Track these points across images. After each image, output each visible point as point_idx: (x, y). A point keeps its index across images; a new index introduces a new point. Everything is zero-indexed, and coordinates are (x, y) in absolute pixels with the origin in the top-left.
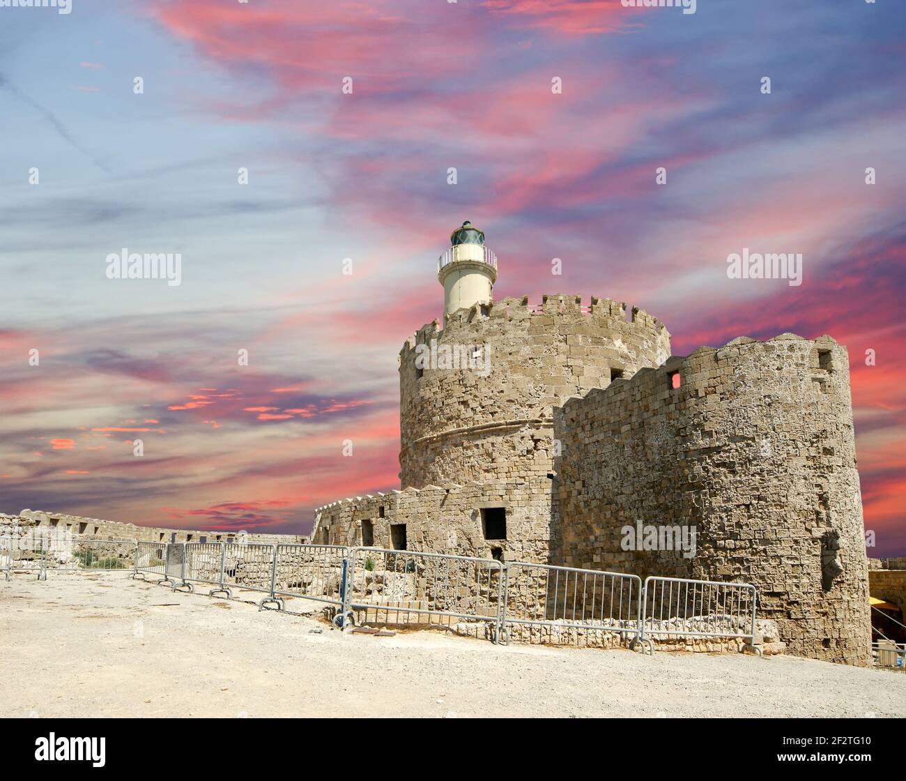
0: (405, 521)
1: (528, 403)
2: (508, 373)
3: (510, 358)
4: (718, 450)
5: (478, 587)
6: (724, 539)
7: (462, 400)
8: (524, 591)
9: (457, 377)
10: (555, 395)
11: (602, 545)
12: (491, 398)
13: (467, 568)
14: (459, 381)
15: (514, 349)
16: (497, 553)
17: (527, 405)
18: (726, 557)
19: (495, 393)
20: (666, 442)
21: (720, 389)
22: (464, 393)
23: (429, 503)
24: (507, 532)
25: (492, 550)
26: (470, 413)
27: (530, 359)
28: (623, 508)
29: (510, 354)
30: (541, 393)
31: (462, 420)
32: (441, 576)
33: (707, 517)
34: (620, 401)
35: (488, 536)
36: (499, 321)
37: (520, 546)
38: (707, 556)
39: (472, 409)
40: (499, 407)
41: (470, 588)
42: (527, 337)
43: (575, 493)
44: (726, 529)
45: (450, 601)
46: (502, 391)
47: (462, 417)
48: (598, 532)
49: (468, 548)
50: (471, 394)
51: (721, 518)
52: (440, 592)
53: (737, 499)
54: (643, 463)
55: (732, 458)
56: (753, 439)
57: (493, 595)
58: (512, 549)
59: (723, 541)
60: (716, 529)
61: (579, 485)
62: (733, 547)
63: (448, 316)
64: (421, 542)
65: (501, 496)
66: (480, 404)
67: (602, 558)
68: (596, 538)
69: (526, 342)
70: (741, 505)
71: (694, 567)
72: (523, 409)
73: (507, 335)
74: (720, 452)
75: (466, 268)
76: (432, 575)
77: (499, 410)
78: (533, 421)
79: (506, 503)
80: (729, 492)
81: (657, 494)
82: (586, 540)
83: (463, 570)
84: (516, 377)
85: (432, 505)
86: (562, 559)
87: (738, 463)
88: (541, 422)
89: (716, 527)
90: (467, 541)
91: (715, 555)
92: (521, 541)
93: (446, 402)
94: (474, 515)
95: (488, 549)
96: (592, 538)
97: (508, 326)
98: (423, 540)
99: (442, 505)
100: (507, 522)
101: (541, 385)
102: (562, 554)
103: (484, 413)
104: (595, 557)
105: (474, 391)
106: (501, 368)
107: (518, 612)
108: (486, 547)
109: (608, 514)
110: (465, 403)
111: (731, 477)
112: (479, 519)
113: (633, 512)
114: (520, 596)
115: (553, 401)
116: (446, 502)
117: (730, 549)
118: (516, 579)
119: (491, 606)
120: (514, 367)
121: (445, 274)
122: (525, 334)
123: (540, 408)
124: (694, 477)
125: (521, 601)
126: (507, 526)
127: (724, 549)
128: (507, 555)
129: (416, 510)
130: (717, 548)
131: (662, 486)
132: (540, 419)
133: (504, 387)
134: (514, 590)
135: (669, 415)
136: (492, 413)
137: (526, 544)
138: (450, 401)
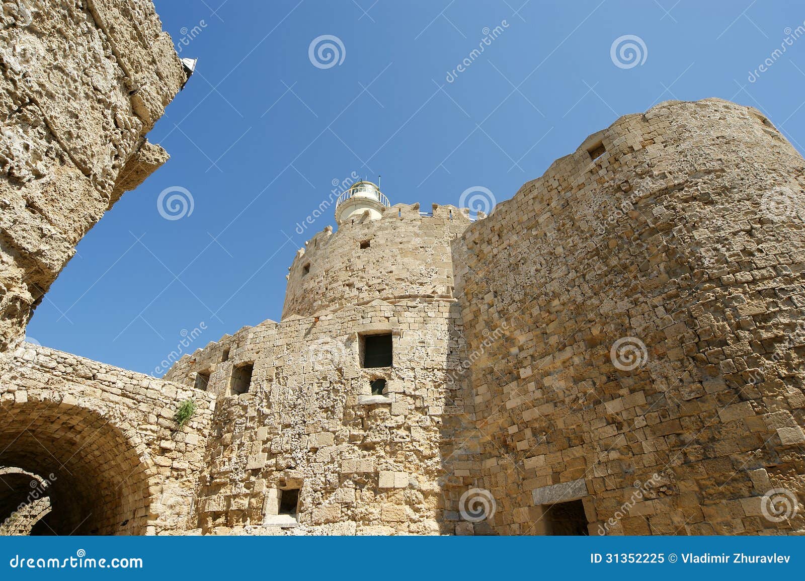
0: (254, 357)
1: (419, 281)
2: (399, 257)
3: (401, 246)
4: (680, 187)
5: (347, 431)
6: (734, 273)
7: (347, 282)
8: (418, 434)
9: (345, 265)
10: (448, 277)
11: (531, 352)
12: (379, 278)
13: (333, 407)
14: (346, 268)
15: (405, 240)
16: (378, 386)
17: (418, 283)
18: (745, 293)
19: (384, 273)
20: (603, 206)
21: (659, 139)
22: (350, 277)
23: (290, 334)
24: (394, 357)
25: (371, 382)
26: (355, 292)
27: (421, 247)
28: (556, 295)
29: (401, 243)
30: (433, 274)
31: (345, 299)
32: (291, 420)
33: (692, 253)
34: (533, 198)
35: (367, 362)
36: (391, 220)
37: (412, 374)
38: (713, 298)
39: (358, 289)
40: (387, 285)
41: (334, 432)
42: (418, 231)
43: (484, 308)
44: (729, 260)
45: (300, 455)
46: (391, 272)
47: (346, 296)
48: (522, 339)
49: (337, 379)
50: (357, 276)
51: (715, 249)
52: (287, 443)
53: (729, 226)
54: (576, 237)
55: (703, 190)
56: (723, 171)
57: (369, 440)
58: (400, 378)
59: (731, 275)
60: (713, 264)
61: (489, 298)
62: (750, 278)
63: (341, 222)
64: (270, 380)
65: (388, 318)
66: (367, 284)
67: (533, 368)
68: (521, 349)
69: (417, 235)
70: (739, 232)
71: (696, 318)
72: (414, 286)
73: (398, 230)
74: (684, 188)
75: (362, 204)
76: (279, 421)
77: (387, 287)
78: (424, 296)
79: (394, 324)
80: (714, 221)
81: (605, 260)
82: (506, 355)
83: (326, 410)
84: (406, 260)
85: (294, 335)
86: (471, 393)
87: (713, 193)
88: (433, 297)
89: (712, 261)
90: (337, 372)
91: (726, 293)
92: (413, 369)
93: (329, 287)
94: (350, 340)
95: (365, 379)
96: (514, 350)
97: (399, 223)
98: (274, 378)
99: (306, 335)
100: (394, 345)
101: (432, 268)
102: (471, 387)
103: (370, 291)
104: (522, 371)
105: (360, 273)
106: (391, 254)
107: (408, 465)
108: (363, 377)
109: (536, 311)
110: (350, 285)
111: (709, 208)
112: (356, 346)
113: (572, 293)
114: (411, 442)
115: (446, 281)
116: (314, 330)
117: (748, 282)
118: (406, 417)
119: (364, 456)
120: (403, 253)
121: (342, 209)
122: (416, 229)
123: (432, 287)
124: (656, 219)
125: (412, 448)
126: (394, 349)
127: (737, 284)
128: (393, 385)
129: (271, 343)
130: (725, 286)
131: (610, 247)
132: (433, 295)
133: (393, 268)
134: (402, 432)
135: (600, 181)
136: (379, 291)
137: (419, 373)
138: (334, 285)
